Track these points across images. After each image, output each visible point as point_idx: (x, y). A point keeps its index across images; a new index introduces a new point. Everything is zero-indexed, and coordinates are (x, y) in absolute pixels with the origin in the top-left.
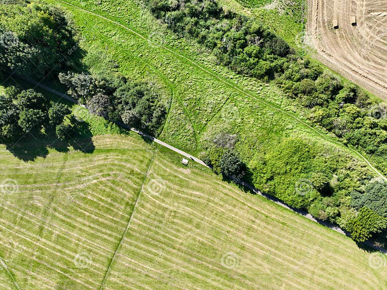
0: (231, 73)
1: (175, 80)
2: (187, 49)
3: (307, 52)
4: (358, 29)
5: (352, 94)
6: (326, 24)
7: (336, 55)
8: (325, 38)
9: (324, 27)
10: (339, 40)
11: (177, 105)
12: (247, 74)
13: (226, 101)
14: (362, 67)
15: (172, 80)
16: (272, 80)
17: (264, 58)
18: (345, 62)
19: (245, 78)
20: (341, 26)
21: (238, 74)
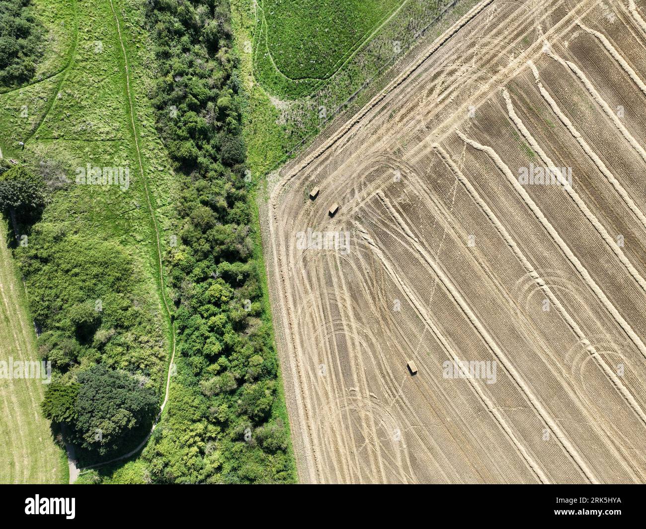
0: (151, 120)
1: (82, 61)
2: (137, 47)
3: (259, 189)
4: (329, 223)
5: (240, 277)
6: (307, 183)
7: (282, 224)
8: (290, 195)
9: (303, 184)
10: (302, 213)
11: (50, 87)
12: (165, 139)
13: (108, 140)
14: (292, 265)
15: (79, 57)
16: (185, 174)
17: (200, 143)
18: (283, 243)
19: (159, 141)
20: (319, 200)
21: (156, 129)
